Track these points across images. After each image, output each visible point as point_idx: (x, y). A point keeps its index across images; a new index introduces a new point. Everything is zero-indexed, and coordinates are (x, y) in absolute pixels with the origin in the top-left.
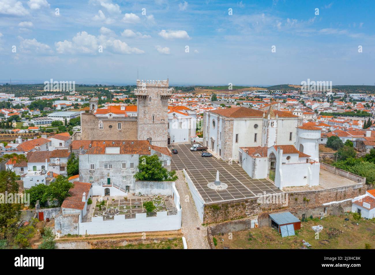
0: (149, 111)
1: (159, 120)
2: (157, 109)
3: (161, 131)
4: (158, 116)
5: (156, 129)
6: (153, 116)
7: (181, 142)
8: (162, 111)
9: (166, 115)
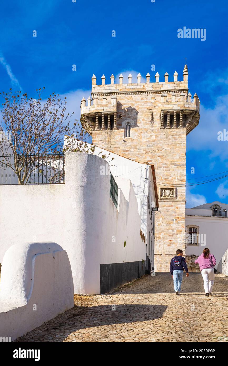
8: (165, 162)
9: (180, 176)
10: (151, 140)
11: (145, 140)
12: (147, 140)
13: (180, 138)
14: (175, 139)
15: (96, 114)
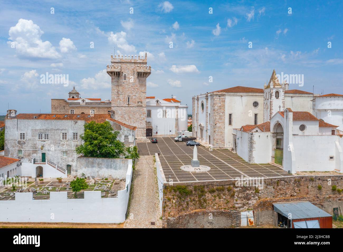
0: (123, 92)
1: (135, 103)
2: (133, 89)
3: (137, 116)
4: (134, 97)
5: (132, 113)
6: (129, 98)
9: (144, 97)
13: (144, 81)
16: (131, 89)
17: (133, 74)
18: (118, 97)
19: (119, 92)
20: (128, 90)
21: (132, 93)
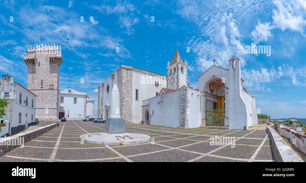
0: (37, 77)
1: (48, 86)
2: (46, 74)
3: (49, 98)
4: (46, 81)
5: (45, 95)
6: (42, 82)
7: (76, 118)
8: (51, 76)
9: (56, 81)
10: (46, 68)
11: (44, 68)
12: (45, 68)
13: (56, 67)
14: (54, 68)
15: (29, 59)
16: (44, 74)
17: (46, 61)
18: (33, 82)
19: (34, 77)
20: (42, 75)
21: (45, 78)
